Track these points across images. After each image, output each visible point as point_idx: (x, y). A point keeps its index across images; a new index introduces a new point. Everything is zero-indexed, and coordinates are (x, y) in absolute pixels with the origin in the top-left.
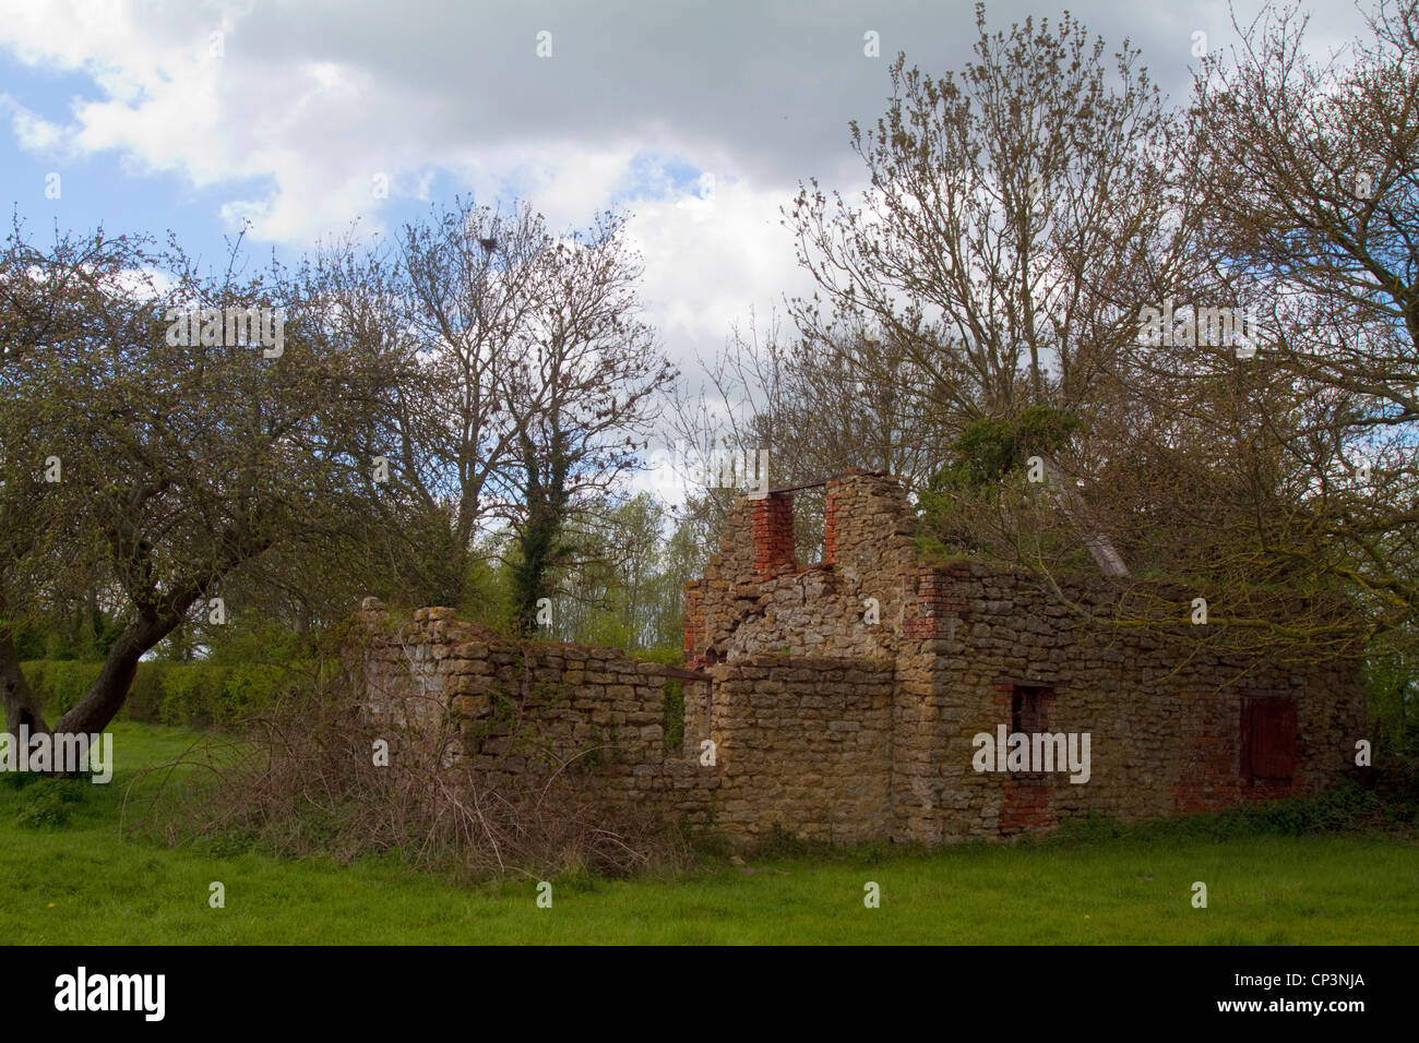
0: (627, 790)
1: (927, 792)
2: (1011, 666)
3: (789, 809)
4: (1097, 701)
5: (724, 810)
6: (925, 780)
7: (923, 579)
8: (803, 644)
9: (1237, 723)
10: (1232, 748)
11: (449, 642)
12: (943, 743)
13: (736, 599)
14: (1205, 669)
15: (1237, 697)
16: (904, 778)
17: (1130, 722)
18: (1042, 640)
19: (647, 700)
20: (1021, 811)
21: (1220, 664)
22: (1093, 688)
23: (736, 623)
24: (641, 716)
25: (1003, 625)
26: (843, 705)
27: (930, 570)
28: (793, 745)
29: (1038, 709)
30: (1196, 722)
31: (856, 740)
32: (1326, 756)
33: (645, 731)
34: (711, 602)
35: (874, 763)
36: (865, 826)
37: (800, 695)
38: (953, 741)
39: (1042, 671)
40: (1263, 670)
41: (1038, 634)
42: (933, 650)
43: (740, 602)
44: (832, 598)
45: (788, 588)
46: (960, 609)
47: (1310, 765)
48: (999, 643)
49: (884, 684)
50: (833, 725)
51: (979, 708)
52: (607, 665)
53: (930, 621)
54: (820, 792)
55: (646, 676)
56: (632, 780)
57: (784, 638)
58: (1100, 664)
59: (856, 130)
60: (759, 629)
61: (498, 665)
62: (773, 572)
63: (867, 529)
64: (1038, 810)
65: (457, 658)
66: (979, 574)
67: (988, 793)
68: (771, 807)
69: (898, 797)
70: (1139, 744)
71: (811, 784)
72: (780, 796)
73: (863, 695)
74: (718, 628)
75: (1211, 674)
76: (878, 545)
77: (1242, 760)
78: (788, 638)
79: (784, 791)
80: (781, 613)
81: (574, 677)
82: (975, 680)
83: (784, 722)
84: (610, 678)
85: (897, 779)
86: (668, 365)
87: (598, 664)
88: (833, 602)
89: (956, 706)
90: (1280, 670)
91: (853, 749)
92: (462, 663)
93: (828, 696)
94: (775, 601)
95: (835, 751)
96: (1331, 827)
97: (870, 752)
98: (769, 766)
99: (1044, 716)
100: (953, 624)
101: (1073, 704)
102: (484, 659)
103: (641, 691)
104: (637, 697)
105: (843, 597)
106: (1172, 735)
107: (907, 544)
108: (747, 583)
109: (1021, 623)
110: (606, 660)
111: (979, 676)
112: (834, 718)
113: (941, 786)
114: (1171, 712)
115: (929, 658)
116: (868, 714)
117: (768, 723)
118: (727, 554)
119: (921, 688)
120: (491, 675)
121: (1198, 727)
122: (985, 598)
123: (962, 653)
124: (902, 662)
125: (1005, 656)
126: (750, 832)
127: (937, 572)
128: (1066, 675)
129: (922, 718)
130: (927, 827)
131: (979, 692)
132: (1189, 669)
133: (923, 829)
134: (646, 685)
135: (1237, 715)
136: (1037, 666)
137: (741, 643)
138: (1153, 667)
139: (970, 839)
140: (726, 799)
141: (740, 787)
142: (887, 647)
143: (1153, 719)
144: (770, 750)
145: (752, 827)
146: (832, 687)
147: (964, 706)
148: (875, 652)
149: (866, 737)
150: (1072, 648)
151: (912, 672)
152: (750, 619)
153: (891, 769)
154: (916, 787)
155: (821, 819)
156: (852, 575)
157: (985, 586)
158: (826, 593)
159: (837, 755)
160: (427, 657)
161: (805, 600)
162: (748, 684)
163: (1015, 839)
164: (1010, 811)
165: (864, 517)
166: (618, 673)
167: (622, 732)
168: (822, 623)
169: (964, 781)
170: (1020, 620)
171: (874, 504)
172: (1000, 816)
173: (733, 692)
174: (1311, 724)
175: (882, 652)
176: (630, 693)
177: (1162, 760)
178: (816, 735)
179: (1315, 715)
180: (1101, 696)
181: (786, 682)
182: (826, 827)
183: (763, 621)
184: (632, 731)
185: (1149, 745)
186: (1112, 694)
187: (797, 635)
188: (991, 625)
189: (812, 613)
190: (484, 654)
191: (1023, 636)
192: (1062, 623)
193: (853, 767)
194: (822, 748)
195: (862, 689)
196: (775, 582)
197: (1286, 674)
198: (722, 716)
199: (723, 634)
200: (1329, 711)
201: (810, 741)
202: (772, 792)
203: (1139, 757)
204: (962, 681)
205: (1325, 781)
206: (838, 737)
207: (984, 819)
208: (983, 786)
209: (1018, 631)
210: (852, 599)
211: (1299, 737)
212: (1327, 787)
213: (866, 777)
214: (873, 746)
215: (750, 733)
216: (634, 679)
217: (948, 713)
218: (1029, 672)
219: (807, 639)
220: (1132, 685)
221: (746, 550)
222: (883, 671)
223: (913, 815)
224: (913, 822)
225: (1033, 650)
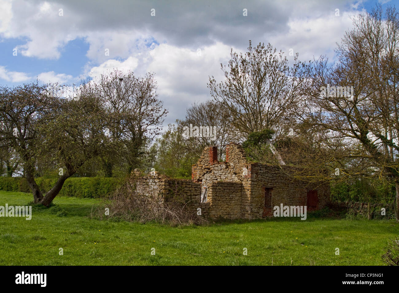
0: (193, 208)
1: (249, 209)
2: (265, 184)
3: (222, 213)
4: (281, 191)
5: (211, 213)
6: (249, 207)
7: (249, 166)
8: (221, 179)
9: (306, 195)
10: (305, 200)
11: (159, 179)
12: (252, 199)
13: (205, 169)
14: (300, 184)
15: (306, 190)
16: (244, 206)
17: (286, 195)
18: (271, 178)
19: (197, 190)
20: (267, 213)
21: (303, 183)
22: (280, 188)
23: (205, 174)
24: (196, 194)
25: (263, 175)
26: (232, 191)
27: (250, 164)
28: (223, 199)
29: (269, 192)
30: (299, 195)
31: (235, 198)
32: (323, 202)
33: (197, 197)
34: (198, 169)
35: (238, 203)
36: (236, 216)
37: (225, 189)
38: (254, 199)
39: (271, 185)
40: (311, 184)
41: (270, 177)
42: (251, 180)
43: (206, 169)
44: (227, 169)
45: (217, 167)
46: (256, 172)
47: (320, 204)
48: (263, 179)
49: (240, 187)
50: (231, 195)
51: (259, 192)
52: (190, 183)
53: (250, 175)
54: (228, 209)
55: (197, 186)
56: (194, 206)
57: (216, 177)
58: (281, 183)
59: (222, 65)
60: (210, 175)
61: (170, 183)
62: (214, 163)
63: (236, 155)
64: (270, 213)
65: (161, 182)
66: (259, 165)
67: (261, 209)
68: (219, 212)
69: (242, 210)
70: (288, 199)
71: (226, 207)
72: (221, 210)
73: (236, 189)
74: (200, 175)
75: (302, 185)
76: (238, 159)
77: (307, 203)
78: (217, 177)
79: (222, 209)
80: (215, 172)
81: (184, 186)
82: (258, 186)
83: (222, 195)
84: (190, 186)
85: (242, 206)
86: (165, 110)
87: (188, 183)
88: (228, 170)
89: (255, 192)
90: (314, 184)
91: (234, 200)
92: (163, 183)
93: (230, 190)
94: (214, 169)
95: (231, 201)
96: (324, 216)
97: (237, 201)
98: (219, 204)
99: (271, 194)
100: (255, 175)
101: (276, 191)
102: (168, 182)
103: (196, 189)
104: (195, 190)
105: (230, 169)
106: (294, 197)
107: (245, 159)
108: (207, 165)
109: (267, 175)
110: (190, 182)
111: (259, 186)
112: (231, 194)
113: (252, 208)
114: (294, 193)
115: (250, 182)
116: (237, 193)
117: (219, 195)
118: (202, 159)
119: (248, 188)
120: (169, 185)
121: (299, 196)
122: (260, 170)
123: (256, 181)
124: (243, 183)
125: (264, 182)
126: (215, 217)
127: (252, 165)
128: (275, 185)
129: (248, 194)
130: (249, 216)
131: (259, 189)
132: (298, 184)
133: (248, 216)
134: (197, 188)
135: (306, 194)
136: (270, 184)
137: (206, 178)
138: (291, 184)
139: (257, 218)
140: (211, 211)
141: (214, 208)
142: (240, 180)
143: (291, 194)
144: (219, 200)
145: (216, 216)
146: (231, 188)
147: (256, 192)
148: (237, 181)
149: (237, 198)
150: (276, 180)
151: (246, 185)
152: (208, 173)
153: (241, 204)
154: (247, 208)
155: (228, 215)
156: (232, 165)
157: (260, 168)
158: (226, 168)
159: (231, 202)
160: (154, 181)
161: (221, 169)
162: (215, 187)
163: (265, 218)
164: (264, 213)
165: (235, 153)
166: (192, 185)
167: (193, 197)
168: (225, 174)
169: (256, 207)
170: (267, 174)
171: (237, 150)
172: (263, 214)
173: (213, 189)
174: (320, 195)
175: (239, 180)
176: (194, 189)
177: (292, 203)
178: (227, 197)
179: (321, 193)
180: (281, 190)
181: (222, 187)
182: (229, 216)
183: (211, 173)
184: (194, 197)
185: (290, 199)
186: (283, 189)
187: (219, 177)
188: (261, 175)
189: (223, 172)
190: (167, 181)
191: (267, 177)
192: (274, 175)
193: (234, 204)
194: (229, 200)
195: (236, 188)
196: (214, 165)
197: (315, 185)
198: (210, 194)
199: (201, 176)
200: (323, 193)
201: (226, 199)
202: (220, 209)
203: (288, 202)
204: (256, 187)
205: (322, 207)
206: (232, 198)
207: (260, 214)
208: (260, 208)
209: (266, 177)
210: (232, 170)
211: (318, 198)
212: (323, 208)
213: (237, 206)
214: (238, 200)
215: (216, 197)
216: (195, 186)
217: (253, 193)
218: (268, 185)
219: (222, 177)
220: (287, 187)
221: (207, 159)
222: (240, 185)
223: (246, 214)
224: (246, 215)
225: (269, 180)
